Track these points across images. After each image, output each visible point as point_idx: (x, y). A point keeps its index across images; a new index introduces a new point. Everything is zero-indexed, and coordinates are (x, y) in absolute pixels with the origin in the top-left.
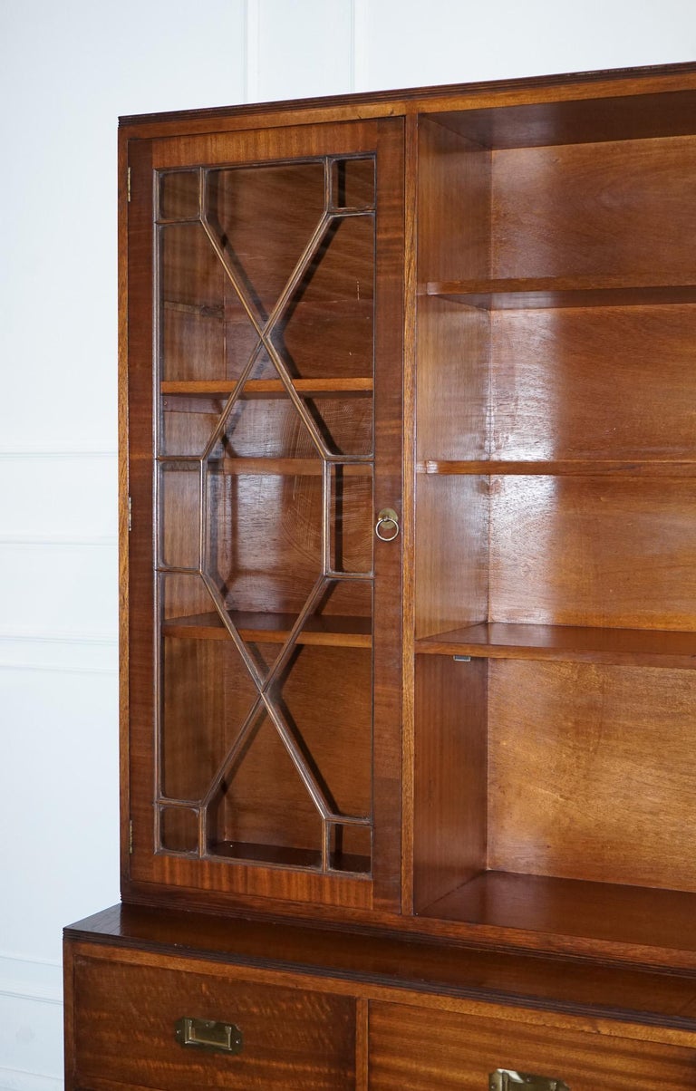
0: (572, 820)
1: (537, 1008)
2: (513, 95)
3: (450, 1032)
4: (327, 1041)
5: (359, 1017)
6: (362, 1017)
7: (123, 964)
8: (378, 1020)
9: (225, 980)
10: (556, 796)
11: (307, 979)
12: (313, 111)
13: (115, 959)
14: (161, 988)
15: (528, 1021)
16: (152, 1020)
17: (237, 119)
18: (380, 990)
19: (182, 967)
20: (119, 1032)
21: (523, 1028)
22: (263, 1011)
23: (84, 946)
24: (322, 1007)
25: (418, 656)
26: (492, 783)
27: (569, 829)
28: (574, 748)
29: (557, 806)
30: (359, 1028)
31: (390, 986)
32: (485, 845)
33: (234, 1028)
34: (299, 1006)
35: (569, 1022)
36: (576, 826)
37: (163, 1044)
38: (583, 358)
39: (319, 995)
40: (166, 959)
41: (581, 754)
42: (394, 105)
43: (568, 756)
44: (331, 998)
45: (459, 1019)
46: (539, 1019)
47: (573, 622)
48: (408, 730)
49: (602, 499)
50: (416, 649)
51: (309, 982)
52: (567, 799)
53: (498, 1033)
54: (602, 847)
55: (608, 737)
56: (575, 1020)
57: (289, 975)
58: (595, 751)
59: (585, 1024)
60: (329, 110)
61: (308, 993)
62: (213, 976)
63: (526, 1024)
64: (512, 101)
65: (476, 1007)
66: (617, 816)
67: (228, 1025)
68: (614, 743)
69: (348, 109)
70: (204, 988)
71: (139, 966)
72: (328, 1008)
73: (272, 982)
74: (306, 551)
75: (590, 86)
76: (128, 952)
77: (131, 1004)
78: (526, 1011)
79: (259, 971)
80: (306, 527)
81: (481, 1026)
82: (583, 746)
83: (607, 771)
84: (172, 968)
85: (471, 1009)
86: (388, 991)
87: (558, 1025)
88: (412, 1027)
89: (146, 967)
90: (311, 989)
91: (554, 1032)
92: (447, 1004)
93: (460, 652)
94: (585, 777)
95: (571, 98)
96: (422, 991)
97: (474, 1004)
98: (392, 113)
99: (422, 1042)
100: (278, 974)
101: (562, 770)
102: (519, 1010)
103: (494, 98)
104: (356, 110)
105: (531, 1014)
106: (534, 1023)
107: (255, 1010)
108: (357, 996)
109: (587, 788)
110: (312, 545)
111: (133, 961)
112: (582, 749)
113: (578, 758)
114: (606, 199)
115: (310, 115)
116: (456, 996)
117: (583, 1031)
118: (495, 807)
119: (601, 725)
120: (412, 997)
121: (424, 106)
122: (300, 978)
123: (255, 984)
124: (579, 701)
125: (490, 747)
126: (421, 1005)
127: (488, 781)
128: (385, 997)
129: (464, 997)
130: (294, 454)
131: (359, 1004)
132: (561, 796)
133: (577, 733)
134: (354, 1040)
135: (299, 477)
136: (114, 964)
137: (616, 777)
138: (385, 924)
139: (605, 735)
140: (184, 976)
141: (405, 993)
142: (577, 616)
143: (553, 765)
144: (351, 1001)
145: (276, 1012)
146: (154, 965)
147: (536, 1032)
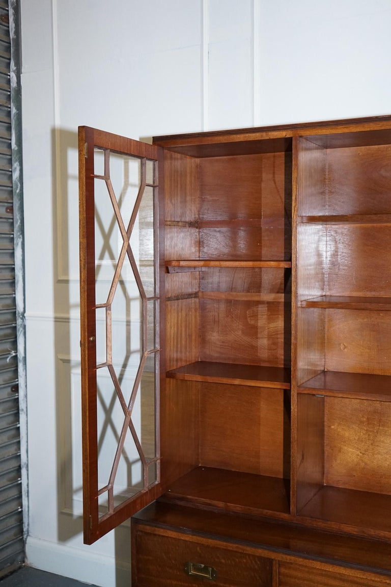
0: (366, 464)
1: (362, 570)
2: (347, 128)
3: (319, 578)
4: (258, 578)
5: (274, 568)
6: (275, 568)
7: (159, 535)
8: (283, 570)
9: (208, 546)
10: (358, 452)
11: (248, 549)
12: (247, 135)
13: (155, 533)
14: (177, 548)
15: (358, 576)
16: (173, 562)
17: (209, 138)
18: (284, 556)
19: (187, 539)
20: (158, 567)
21: (356, 579)
22: (227, 562)
23: (140, 526)
24: (255, 562)
25: (298, 394)
26: (326, 445)
27: (364, 468)
28: (367, 430)
29: (359, 457)
30: (274, 573)
31: (289, 555)
32: (324, 473)
33: (213, 569)
34: (245, 561)
35: (379, 578)
36: (368, 467)
37: (178, 573)
38: (372, 248)
39: (254, 556)
40: (180, 534)
41: (371, 434)
42: (287, 132)
43: (364, 434)
44: (260, 558)
45: (324, 573)
46: (364, 575)
47: (367, 372)
48: (294, 429)
49: (381, 314)
50: (298, 391)
51: (249, 550)
52: (363, 454)
53: (343, 581)
54: (381, 477)
55: (383, 426)
56: (382, 577)
57: (240, 546)
58: (377, 432)
59: (387, 579)
60: (255, 134)
61: (249, 555)
62: (202, 544)
63: (357, 577)
64: (346, 130)
65: (332, 568)
66: (388, 463)
67: (210, 567)
68: (386, 429)
69: (264, 134)
70: (198, 548)
71: (167, 537)
72: (259, 563)
73: (231, 549)
74: (238, 335)
75: (385, 123)
76: (162, 530)
77: (163, 554)
78: (358, 571)
79: (225, 543)
80: (238, 324)
81: (334, 577)
82: (372, 429)
83: (383, 442)
84: (183, 539)
85: (330, 568)
86: (288, 557)
87: (373, 579)
88: (299, 574)
89: (171, 537)
90: (250, 553)
91: (372, 582)
92: (317, 565)
93: (320, 393)
94: (372, 444)
95: (376, 129)
96: (306, 558)
97: (331, 566)
98: (286, 136)
99: (305, 582)
100: (234, 545)
101: (360, 440)
102: (354, 570)
103: (337, 128)
104: (268, 135)
105: (360, 573)
106: (361, 577)
107: (223, 561)
108: (273, 558)
109: (373, 449)
110: (240, 332)
111: (164, 534)
112: (371, 431)
113: (369, 435)
114: (383, 172)
115: (246, 137)
116: (322, 562)
117: (386, 582)
118: (328, 456)
119: (380, 421)
120: (300, 561)
121: (302, 133)
122: (245, 548)
123: (223, 549)
124: (369, 409)
125: (326, 429)
126: (304, 564)
127: (325, 444)
128: (287, 559)
129: (326, 562)
130: (231, 290)
131: (274, 562)
132: (360, 453)
133: (368, 424)
134: (271, 579)
135: (234, 301)
136: (155, 535)
137: (388, 445)
138: (282, 519)
139: (382, 425)
140: (189, 542)
141: (297, 558)
142: (368, 369)
143: (357, 438)
144: (271, 561)
145: (233, 563)
146: (174, 537)
147: (362, 581)
